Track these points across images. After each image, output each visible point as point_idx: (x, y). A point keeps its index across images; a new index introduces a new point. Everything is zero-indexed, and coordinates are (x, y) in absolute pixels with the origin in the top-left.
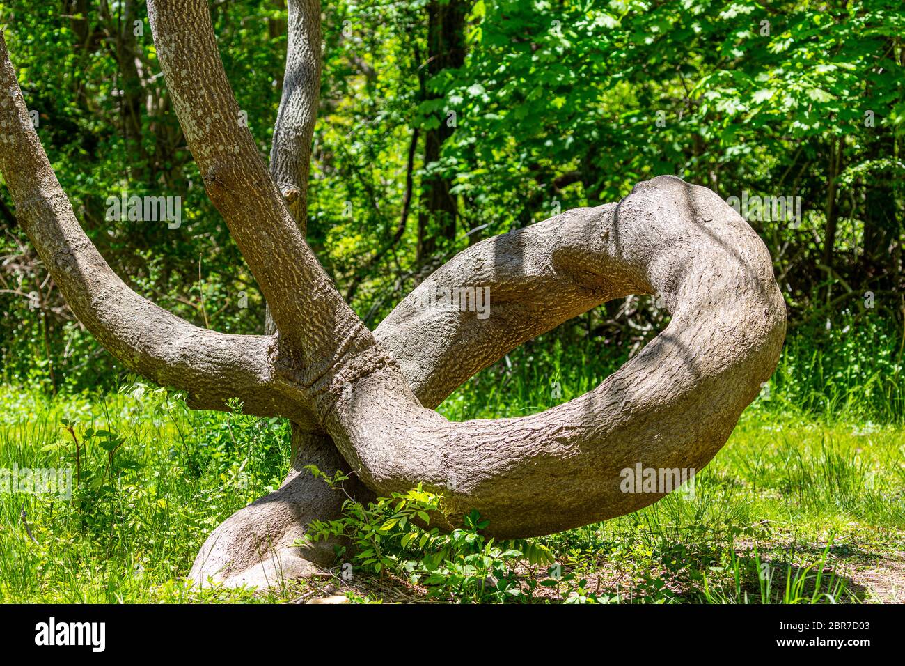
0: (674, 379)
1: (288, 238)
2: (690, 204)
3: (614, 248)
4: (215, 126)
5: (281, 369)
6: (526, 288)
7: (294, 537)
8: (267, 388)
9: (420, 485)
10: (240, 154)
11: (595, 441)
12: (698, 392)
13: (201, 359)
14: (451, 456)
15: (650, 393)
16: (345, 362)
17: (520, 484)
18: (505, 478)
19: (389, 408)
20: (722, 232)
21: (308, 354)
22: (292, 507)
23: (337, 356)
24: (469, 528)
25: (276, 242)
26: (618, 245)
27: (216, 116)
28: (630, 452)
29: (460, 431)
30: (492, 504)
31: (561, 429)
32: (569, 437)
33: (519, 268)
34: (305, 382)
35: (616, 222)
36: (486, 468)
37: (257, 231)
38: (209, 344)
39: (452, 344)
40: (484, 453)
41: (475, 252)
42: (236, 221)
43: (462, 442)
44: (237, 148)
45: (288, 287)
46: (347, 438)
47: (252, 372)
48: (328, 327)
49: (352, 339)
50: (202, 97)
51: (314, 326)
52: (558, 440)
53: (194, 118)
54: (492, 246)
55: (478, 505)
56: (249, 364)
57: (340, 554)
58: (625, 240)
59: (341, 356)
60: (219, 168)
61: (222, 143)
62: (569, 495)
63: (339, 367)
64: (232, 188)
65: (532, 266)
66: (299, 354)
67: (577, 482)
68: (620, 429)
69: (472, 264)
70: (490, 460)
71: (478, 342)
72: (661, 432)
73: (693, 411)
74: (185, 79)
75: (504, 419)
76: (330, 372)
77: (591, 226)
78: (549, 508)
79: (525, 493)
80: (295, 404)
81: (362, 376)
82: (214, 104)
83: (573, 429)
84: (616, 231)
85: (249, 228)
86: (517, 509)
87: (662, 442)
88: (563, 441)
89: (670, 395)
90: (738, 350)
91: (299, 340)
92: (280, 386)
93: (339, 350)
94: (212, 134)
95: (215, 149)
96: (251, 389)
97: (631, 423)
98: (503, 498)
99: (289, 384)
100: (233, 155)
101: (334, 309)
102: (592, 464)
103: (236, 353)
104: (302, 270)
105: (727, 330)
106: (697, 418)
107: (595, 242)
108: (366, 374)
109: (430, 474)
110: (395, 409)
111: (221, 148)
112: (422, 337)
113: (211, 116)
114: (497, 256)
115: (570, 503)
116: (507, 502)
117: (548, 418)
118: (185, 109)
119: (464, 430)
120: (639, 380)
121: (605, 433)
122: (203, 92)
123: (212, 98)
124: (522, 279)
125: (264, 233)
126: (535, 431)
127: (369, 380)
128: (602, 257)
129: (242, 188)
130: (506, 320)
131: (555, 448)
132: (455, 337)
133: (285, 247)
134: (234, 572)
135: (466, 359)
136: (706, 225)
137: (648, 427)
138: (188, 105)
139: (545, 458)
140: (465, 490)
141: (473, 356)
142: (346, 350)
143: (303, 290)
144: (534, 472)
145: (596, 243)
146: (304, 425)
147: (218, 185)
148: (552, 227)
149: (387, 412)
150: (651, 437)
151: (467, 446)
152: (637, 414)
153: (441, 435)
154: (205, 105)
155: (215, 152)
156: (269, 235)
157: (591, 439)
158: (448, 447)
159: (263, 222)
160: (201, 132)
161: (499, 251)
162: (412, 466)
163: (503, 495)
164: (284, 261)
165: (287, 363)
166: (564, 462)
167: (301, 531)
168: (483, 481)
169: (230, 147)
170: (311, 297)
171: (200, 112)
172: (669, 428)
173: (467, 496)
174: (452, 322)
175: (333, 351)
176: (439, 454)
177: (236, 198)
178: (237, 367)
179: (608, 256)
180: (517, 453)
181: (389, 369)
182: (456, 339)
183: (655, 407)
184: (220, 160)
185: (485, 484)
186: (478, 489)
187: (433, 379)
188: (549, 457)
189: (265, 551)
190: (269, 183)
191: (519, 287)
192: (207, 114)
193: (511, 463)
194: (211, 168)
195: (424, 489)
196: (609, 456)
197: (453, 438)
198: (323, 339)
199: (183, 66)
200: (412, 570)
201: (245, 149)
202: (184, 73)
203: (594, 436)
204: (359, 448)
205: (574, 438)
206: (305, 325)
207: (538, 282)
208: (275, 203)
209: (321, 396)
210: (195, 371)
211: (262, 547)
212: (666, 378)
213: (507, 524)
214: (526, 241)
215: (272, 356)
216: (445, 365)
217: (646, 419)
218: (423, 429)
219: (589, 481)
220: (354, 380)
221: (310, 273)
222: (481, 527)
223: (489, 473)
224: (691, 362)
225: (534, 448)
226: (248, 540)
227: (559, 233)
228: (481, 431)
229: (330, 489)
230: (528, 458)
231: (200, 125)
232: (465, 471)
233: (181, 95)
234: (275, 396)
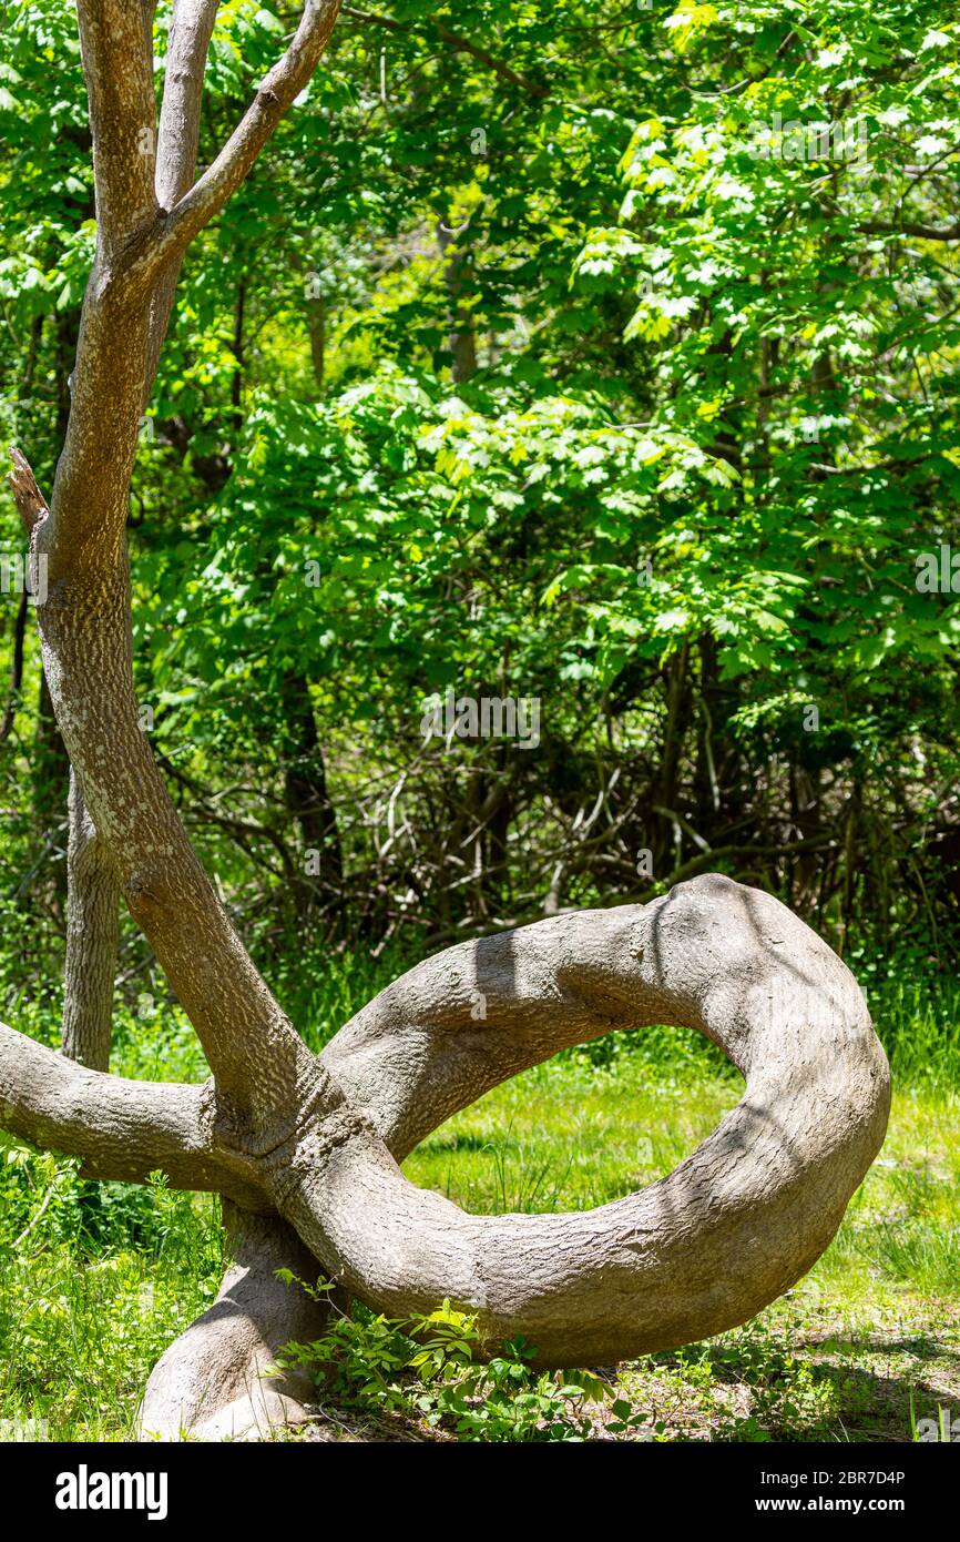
0: (772, 1167)
1: (235, 965)
2: (751, 919)
3: (652, 973)
4: (141, 820)
5: (221, 1134)
6: (520, 1013)
7: (264, 1364)
8: (198, 1157)
9: (446, 1301)
10: (174, 856)
11: (676, 1248)
12: (801, 1182)
13: (104, 1116)
14: (486, 1265)
15: (743, 1186)
16: (311, 1126)
17: (581, 1302)
18: (561, 1295)
19: (380, 1190)
20: (802, 964)
21: (261, 1116)
22: (255, 1323)
23: (300, 1118)
24: (513, 1357)
25: (220, 971)
26: (659, 968)
27: (143, 807)
28: (719, 1260)
29: (495, 1231)
30: (544, 1327)
31: (632, 1233)
32: (643, 1244)
33: (510, 987)
34: (256, 1151)
35: (655, 938)
36: (537, 1283)
37: (197, 954)
38: (114, 1095)
39: (420, 1085)
40: (532, 1262)
41: (448, 963)
42: (168, 944)
43: (500, 1246)
44: (170, 848)
45: (236, 1029)
46: (321, 1228)
47: (176, 1134)
48: (288, 1080)
49: (319, 1095)
50: (125, 781)
51: (270, 1079)
52: (629, 1247)
53: (113, 808)
54: (471, 955)
55: (524, 1328)
56: (172, 1125)
57: (318, 1382)
58: (668, 964)
59: (305, 1119)
60: (147, 874)
61: (150, 841)
62: (643, 1316)
63: (304, 1133)
64: (165, 901)
65: (528, 984)
66: (245, 1114)
67: (653, 1300)
68: (708, 1232)
69: (445, 979)
70: (541, 1272)
71: (452, 1081)
72: (758, 1235)
73: (795, 1207)
74: (101, 757)
75: (553, 1216)
76: (291, 1141)
77: (619, 940)
78: (616, 1333)
79: (587, 1314)
80: (236, 1177)
81: (335, 1145)
82: (140, 791)
83: (648, 1232)
84: (656, 951)
85: (185, 952)
86: (576, 1333)
87: (759, 1248)
88: (636, 1247)
89: (768, 1188)
90: (846, 1126)
91: (247, 1096)
92: (220, 1155)
93: (303, 1111)
94: (138, 830)
95: (141, 849)
96: (175, 1157)
97: (721, 1224)
98: (560, 1320)
99: (232, 1154)
100: (166, 857)
101: (294, 1056)
102: (673, 1277)
103: (153, 1109)
104: (253, 1007)
105: (829, 1099)
106: (801, 1215)
107: (623, 962)
108: (339, 1142)
109: (458, 1288)
110: (389, 1192)
111: (150, 849)
112: (380, 1075)
113: (137, 807)
114: (479, 969)
115: (644, 1326)
116: (563, 1325)
117: (614, 1217)
118: (100, 796)
119: (501, 1231)
120: (727, 1168)
121: (688, 1237)
122: (126, 775)
123: (137, 783)
124: (515, 1001)
125: (205, 959)
126: (598, 1234)
127: (344, 1150)
128: (634, 981)
129: (178, 902)
130: (489, 1052)
131: (627, 1257)
132: (423, 1075)
133: (232, 976)
134: (202, 1417)
135: (436, 1104)
136: (776, 948)
137: (741, 1229)
138: (105, 792)
139: (614, 1270)
140: (508, 1310)
141: (446, 1100)
142: (313, 1109)
143: (256, 1032)
144: (599, 1287)
145: (625, 964)
146: (245, 1202)
147: (145, 896)
148: (555, 934)
149: (378, 1197)
150: (746, 1242)
151: (508, 1253)
152: (728, 1213)
153: (469, 1236)
154: (129, 792)
155: (141, 854)
156: (211, 960)
157: (671, 1245)
158: (481, 1254)
159: (203, 944)
160: (122, 827)
161: (482, 962)
162: (432, 1277)
163: (558, 1317)
164: (231, 994)
165: (229, 1126)
166: (637, 1275)
167: (269, 1355)
168: (532, 1299)
169: (162, 848)
170: (266, 1042)
171: (122, 802)
172: (767, 1230)
173: (510, 1317)
174: (418, 1055)
175: (295, 1112)
176: (471, 1262)
177: (169, 914)
178: (154, 1127)
179: (641, 981)
180: (576, 1264)
181: (368, 1134)
182: (424, 1078)
183: (750, 1203)
184: (149, 864)
185: (534, 1303)
186: (525, 1308)
187: (397, 1131)
188: (618, 1268)
189: (233, 1386)
190: (209, 893)
191: (510, 1011)
192: (131, 804)
193: (569, 1276)
194: (136, 874)
195: (455, 1307)
196: (694, 1267)
197: (487, 1240)
198: (282, 1097)
199: (99, 740)
200: (428, 1408)
201: (180, 849)
202: (100, 750)
203: (676, 1241)
204: (341, 1245)
205: (650, 1245)
206: (257, 1077)
207: (537, 1006)
208: (218, 919)
209: (280, 1172)
210: (95, 1131)
211: (230, 1380)
212: (761, 1167)
213: (561, 1351)
214: (517, 950)
215: (207, 1114)
216: (410, 1114)
217: (739, 1219)
218: (439, 1225)
219: (669, 1298)
220: (326, 1151)
221: (264, 1010)
222: (528, 1357)
223: (541, 1289)
224: (788, 1146)
225: (599, 1257)
226: (213, 1372)
227: (568, 944)
228: (525, 1232)
229: (312, 1301)
230: (592, 1269)
231: (122, 818)
232: (507, 1285)
233: (96, 777)
234: (207, 1167)
